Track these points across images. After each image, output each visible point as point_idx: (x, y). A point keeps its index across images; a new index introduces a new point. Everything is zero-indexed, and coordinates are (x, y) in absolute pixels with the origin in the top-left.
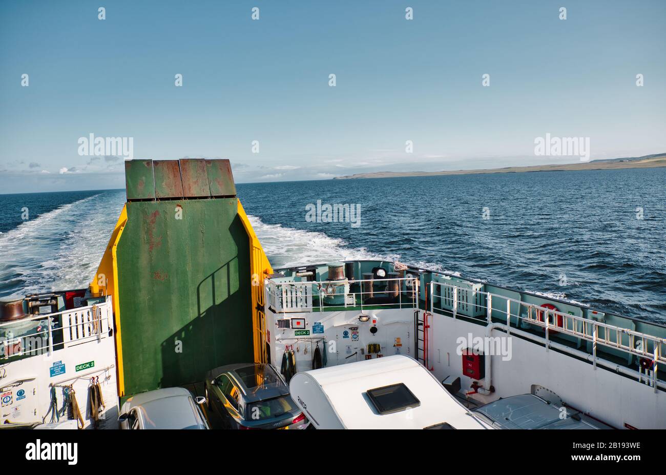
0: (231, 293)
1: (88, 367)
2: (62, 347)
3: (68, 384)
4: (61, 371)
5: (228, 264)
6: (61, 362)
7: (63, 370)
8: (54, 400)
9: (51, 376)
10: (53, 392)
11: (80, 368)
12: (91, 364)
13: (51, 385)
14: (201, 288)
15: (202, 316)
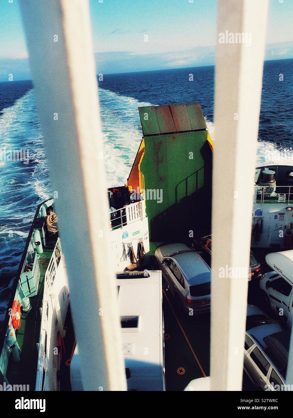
0: (198, 188)
1: (138, 234)
2: (126, 224)
3: (129, 242)
4: (127, 236)
5: (197, 172)
6: (126, 232)
7: (127, 235)
8: (124, 250)
9: (123, 239)
10: (124, 246)
11: (134, 234)
12: (138, 232)
13: (123, 243)
14: (178, 188)
15: (178, 203)
